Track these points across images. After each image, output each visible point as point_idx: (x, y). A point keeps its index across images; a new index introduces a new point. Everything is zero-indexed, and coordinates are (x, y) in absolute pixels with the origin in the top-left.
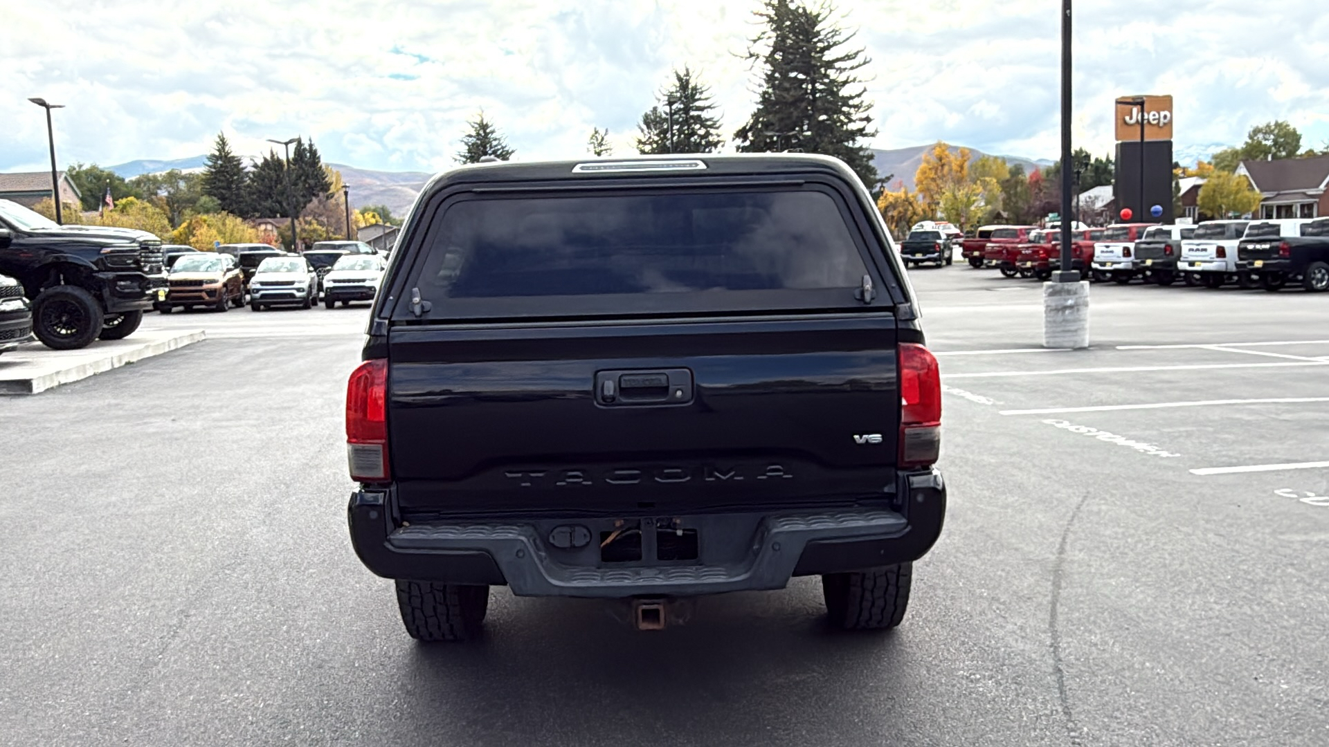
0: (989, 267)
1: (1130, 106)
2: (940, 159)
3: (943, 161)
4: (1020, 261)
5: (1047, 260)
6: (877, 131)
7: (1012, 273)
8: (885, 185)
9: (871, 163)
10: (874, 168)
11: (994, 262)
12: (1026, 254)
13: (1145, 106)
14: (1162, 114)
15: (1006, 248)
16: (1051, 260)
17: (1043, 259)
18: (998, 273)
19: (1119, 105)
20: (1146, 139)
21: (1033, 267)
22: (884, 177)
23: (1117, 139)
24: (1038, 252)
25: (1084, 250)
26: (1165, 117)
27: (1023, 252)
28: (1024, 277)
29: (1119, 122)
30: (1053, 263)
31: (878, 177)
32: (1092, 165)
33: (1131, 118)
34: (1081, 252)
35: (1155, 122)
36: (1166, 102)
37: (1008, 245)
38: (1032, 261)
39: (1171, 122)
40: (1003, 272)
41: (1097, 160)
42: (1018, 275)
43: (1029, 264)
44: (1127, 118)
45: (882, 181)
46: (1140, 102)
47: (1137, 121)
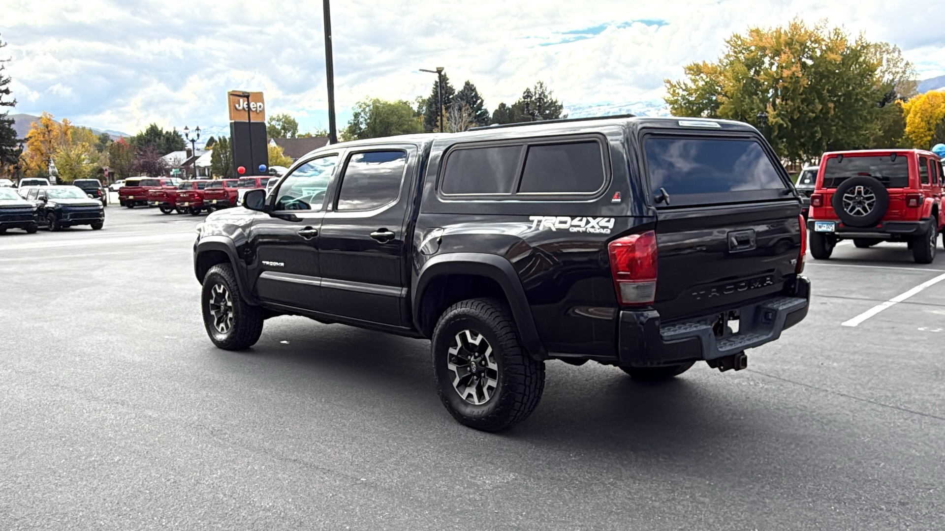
0: (152, 207)
1: (238, 98)
2: (47, 127)
3: (49, 128)
4: (179, 202)
5: (202, 200)
6: (14, 101)
7: (168, 210)
8: (23, 144)
9: (13, 126)
10: (15, 131)
11: (157, 203)
12: (184, 197)
13: (250, 98)
14: (259, 104)
15: (166, 193)
16: (205, 201)
17: (197, 200)
18: (158, 211)
19: (231, 97)
20: (252, 121)
21: (190, 207)
22: (23, 138)
23: (231, 119)
24: (193, 195)
25: (230, 194)
26: (260, 107)
27: (182, 195)
28: (179, 213)
29: (232, 107)
30: (207, 203)
31: (17, 138)
32: (164, 136)
33: (239, 106)
34: (228, 195)
35: (254, 109)
36: (259, 97)
37: (167, 191)
38: (189, 202)
39: (263, 110)
40: (162, 210)
41: (167, 133)
42: (175, 212)
43: (187, 204)
44: (237, 106)
45: (21, 141)
46: (246, 96)
47: (244, 108)
